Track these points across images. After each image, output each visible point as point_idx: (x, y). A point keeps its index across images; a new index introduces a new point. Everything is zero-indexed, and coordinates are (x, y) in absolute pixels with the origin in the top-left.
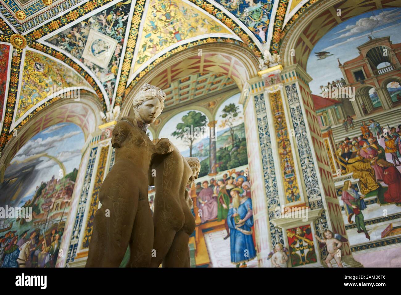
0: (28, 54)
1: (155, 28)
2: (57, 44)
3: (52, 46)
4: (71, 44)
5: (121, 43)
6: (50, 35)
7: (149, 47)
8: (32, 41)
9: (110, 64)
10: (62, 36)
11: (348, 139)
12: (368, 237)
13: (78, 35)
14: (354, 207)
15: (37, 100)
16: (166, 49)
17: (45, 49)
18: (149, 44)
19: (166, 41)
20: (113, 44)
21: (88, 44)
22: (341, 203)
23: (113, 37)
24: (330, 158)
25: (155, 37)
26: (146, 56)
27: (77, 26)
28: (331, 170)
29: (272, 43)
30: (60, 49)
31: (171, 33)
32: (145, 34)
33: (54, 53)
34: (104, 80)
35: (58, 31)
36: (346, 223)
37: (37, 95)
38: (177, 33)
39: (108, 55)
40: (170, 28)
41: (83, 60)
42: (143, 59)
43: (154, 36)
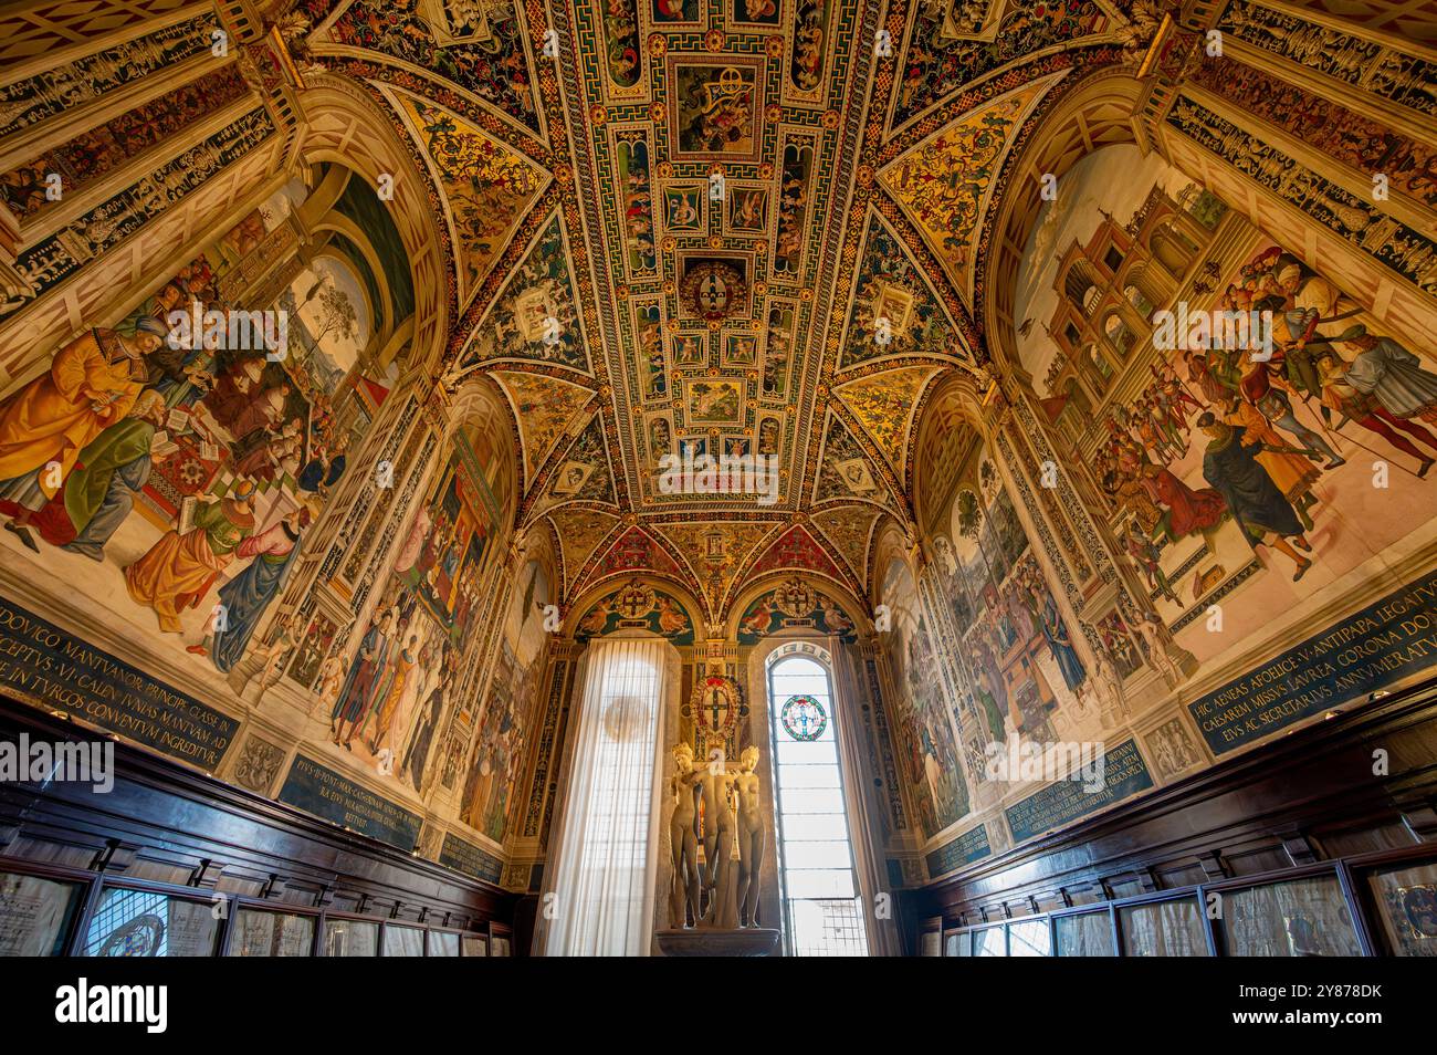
0: (817, 519)
1: (878, 418)
2: (826, 496)
3: (824, 501)
4: (835, 488)
5: (865, 457)
6: (814, 495)
7: (891, 437)
8: (807, 509)
9: (876, 482)
10: (821, 487)
11: (1100, 451)
12: (1180, 604)
13: (830, 477)
14: (1147, 560)
15: (863, 549)
16: (908, 424)
17: (823, 507)
18: (887, 435)
19: (900, 418)
20: (859, 462)
21: (845, 478)
22: (1133, 561)
23: (854, 457)
24: (1095, 493)
25: (886, 424)
26: (897, 448)
27: (822, 471)
28: (1103, 513)
29: (973, 352)
30: (832, 498)
31: (895, 408)
32: (873, 431)
33: (831, 504)
34: (884, 501)
35: (815, 486)
36: (1149, 590)
37: (857, 545)
38: (900, 403)
39: (866, 475)
40: (889, 405)
41: (854, 494)
42: (897, 452)
43: (884, 426)
